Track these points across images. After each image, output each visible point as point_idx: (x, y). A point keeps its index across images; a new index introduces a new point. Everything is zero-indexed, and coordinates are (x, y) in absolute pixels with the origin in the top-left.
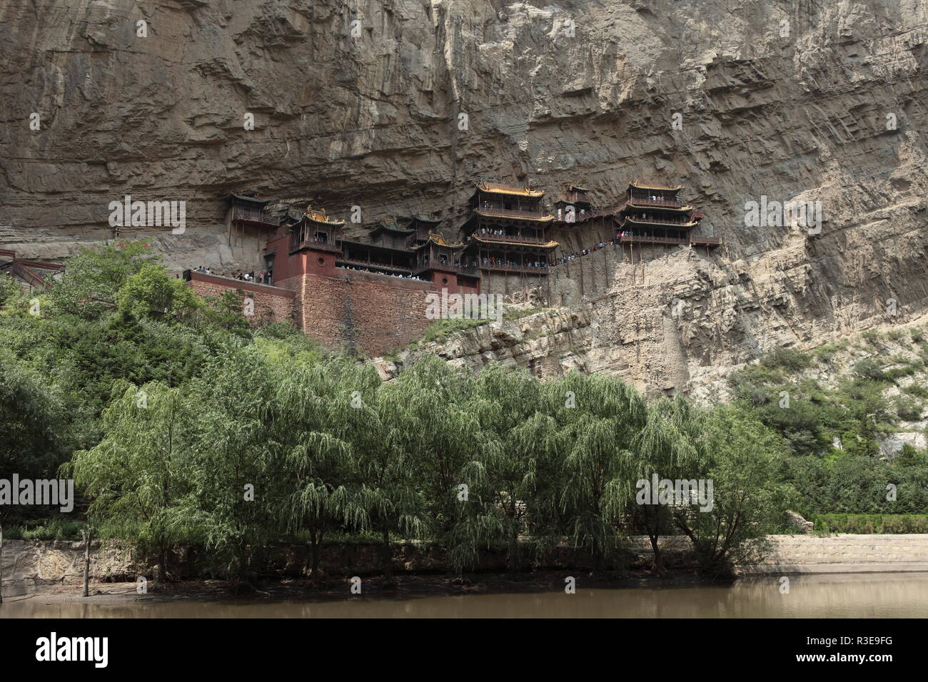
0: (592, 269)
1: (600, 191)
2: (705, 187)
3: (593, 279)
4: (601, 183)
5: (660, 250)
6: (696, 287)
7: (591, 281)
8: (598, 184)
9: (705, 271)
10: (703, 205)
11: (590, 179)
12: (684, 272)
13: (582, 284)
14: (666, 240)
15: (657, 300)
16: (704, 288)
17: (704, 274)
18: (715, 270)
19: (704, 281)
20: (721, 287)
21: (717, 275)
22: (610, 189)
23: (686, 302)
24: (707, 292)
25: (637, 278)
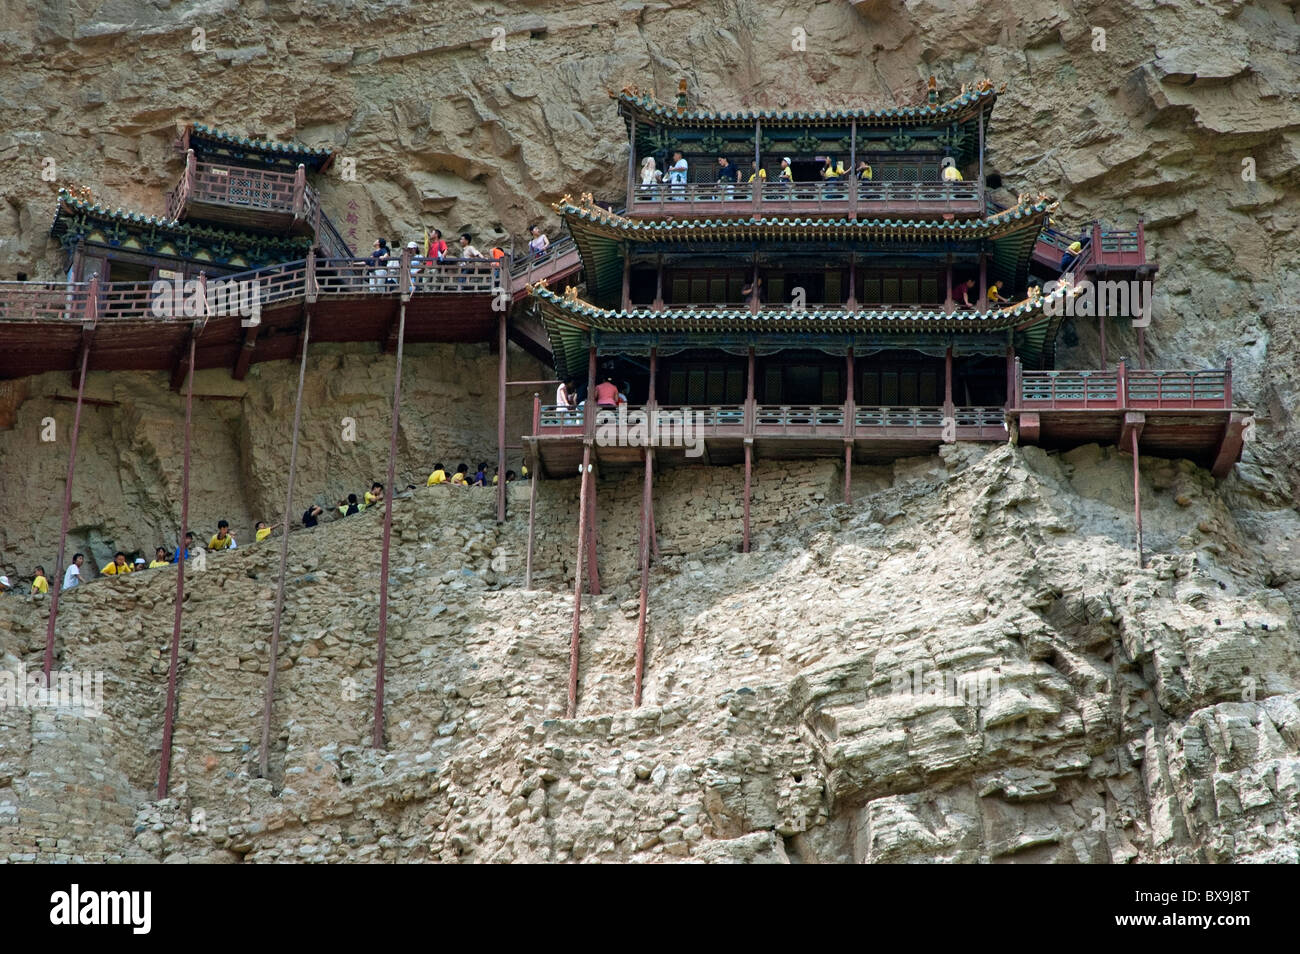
0: (276, 632)
1: (446, 167)
2: (1188, 82)
3: (275, 694)
4: (448, 121)
5: (810, 487)
6: (1001, 705)
7: (253, 705)
8: (421, 125)
9: (1095, 592)
10: (1189, 203)
11: (367, 98)
12: (932, 610)
13: (171, 730)
14: (850, 423)
15: (690, 801)
16: (1091, 709)
17: (1085, 613)
18: (1187, 588)
19: (1083, 667)
20: (1214, 696)
21: (1182, 617)
22: (514, 153)
23: (927, 810)
24: (1110, 736)
25: (593, 678)
